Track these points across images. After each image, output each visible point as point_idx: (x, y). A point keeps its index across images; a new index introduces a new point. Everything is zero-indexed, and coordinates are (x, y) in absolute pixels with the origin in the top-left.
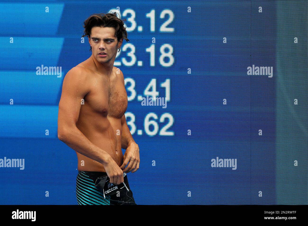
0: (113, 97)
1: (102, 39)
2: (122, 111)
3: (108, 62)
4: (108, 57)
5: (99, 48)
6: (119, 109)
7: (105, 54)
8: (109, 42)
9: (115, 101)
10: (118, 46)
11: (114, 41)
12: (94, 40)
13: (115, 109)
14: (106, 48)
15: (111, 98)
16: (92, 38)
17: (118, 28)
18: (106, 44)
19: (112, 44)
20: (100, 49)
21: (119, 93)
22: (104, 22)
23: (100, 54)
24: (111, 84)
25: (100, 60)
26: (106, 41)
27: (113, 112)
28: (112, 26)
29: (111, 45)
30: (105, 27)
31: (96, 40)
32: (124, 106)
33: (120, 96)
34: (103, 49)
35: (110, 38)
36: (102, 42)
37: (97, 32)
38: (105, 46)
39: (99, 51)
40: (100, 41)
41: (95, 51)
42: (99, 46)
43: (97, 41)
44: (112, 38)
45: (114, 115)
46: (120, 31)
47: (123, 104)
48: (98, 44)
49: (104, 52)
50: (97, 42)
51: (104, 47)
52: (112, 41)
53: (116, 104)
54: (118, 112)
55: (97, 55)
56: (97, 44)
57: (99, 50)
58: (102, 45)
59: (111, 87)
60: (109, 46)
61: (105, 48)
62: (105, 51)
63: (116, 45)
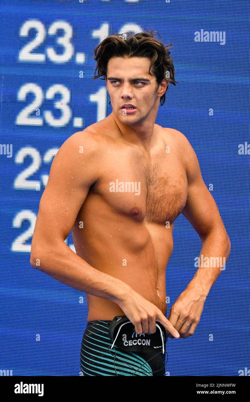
0: (155, 186)
1: (126, 79)
2: (172, 213)
3: (140, 123)
4: (138, 113)
5: (121, 95)
6: (166, 209)
7: (133, 107)
8: (140, 84)
9: (159, 195)
10: (159, 93)
11: (150, 83)
12: (112, 82)
13: (159, 209)
14: (135, 97)
15: (152, 188)
16: (110, 79)
17: (156, 57)
18: (135, 90)
19: (147, 89)
20: (123, 98)
21: (168, 180)
22: (130, 49)
23: (123, 107)
24: (153, 163)
25: (125, 118)
26: (134, 82)
27: (155, 214)
28: (145, 55)
29: (143, 91)
30: (132, 56)
31: (115, 82)
32: (178, 203)
33: (170, 184)
34: (129, 98)
35: (140, 77)
36: (127, 84)
37: (117, 67)
38: (132, 92)
39: (122, 103)
40: (124, 83)
41: (115, 103)
42: (122, 92)
43: (118, 83)
44: (145, 77)
45: (156, 220)
46: (161, 63)
47: (177, 200)
48: (120, 90)
49: (130, 103)
50: (118, 86)
51: (130, 95)
52: (145, 82)
53: (162, 200)
54: (165, 215)
55: (118, 110)
56: (118, 89)
57: (121, 100)
58: (127, 90)
59: (152, 168)
60: (140, 93)
61: (133, 97)
62: (133, 102)
63: (154, 90)
